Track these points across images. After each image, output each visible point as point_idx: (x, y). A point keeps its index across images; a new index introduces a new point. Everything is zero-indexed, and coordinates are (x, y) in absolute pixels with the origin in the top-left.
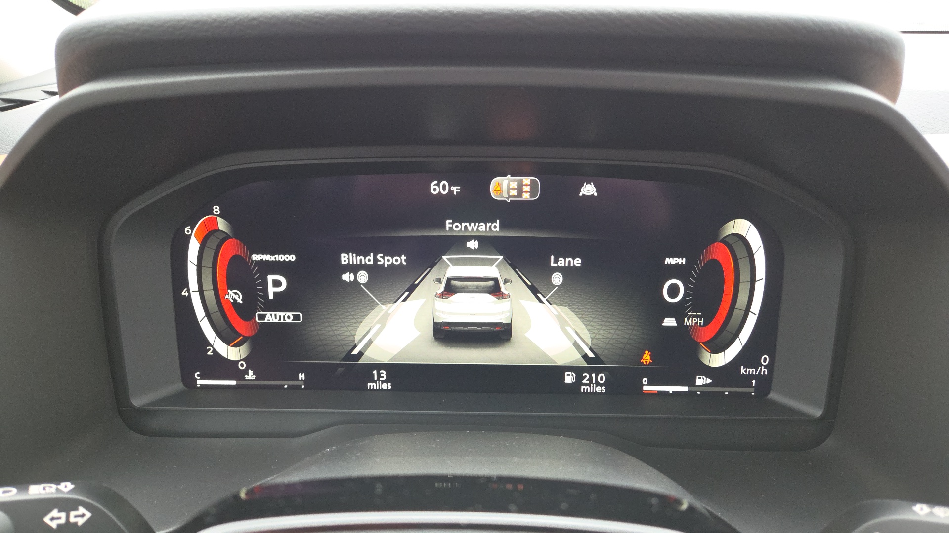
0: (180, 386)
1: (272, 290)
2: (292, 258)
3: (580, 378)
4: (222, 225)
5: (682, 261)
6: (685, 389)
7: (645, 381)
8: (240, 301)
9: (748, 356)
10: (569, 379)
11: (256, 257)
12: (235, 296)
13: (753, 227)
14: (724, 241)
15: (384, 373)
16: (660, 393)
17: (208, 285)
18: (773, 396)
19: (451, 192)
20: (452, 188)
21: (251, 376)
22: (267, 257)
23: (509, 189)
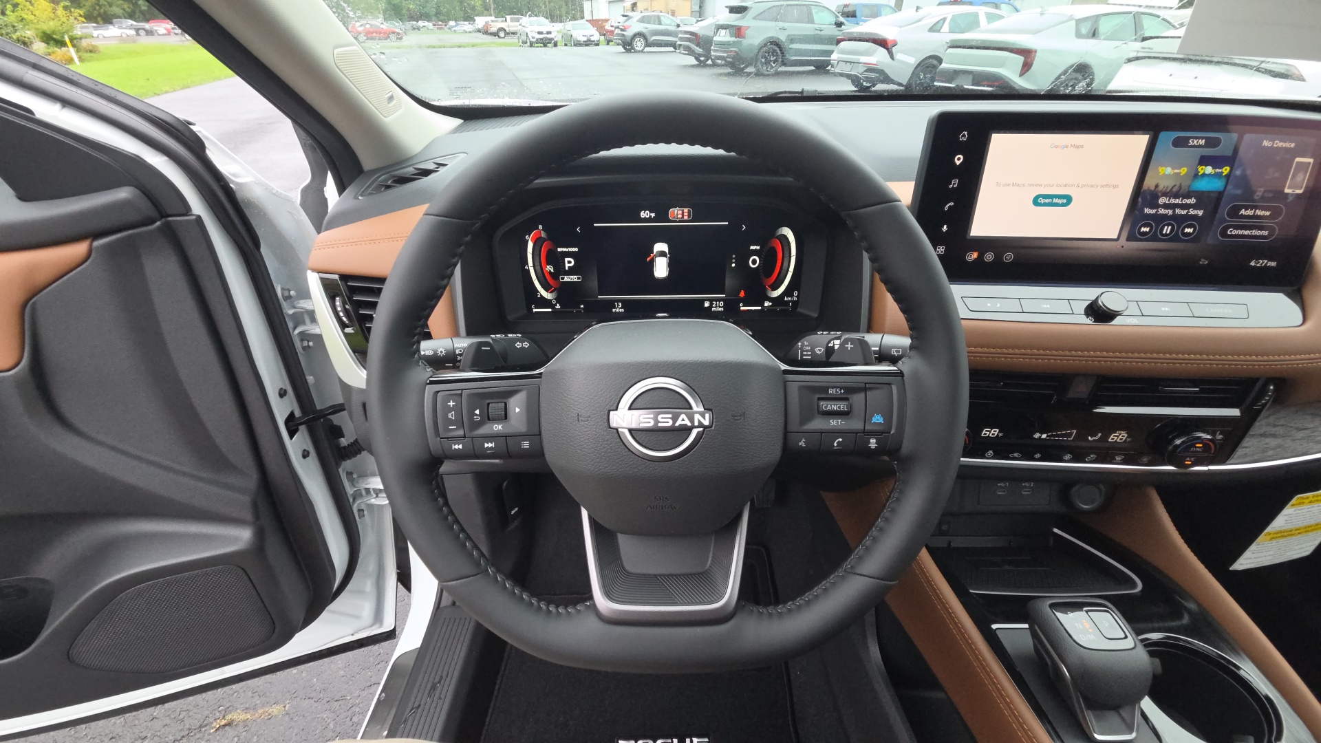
0: (525, 312)
1: (567, 265)
2: (576, 250)
3: (711, 304)
4: (543, 234)
5: (758, 248)
6: (760, 308)
7: (741, 305)
8: (552, 271)
9: (788, 292)
10: (707, 304)
11: (559, 250)
12: (550, 268)
13: (790, 231)
14: (777, 237)
15: (620, 304)
16: (748, 310)
17: (537, 264)
18: (799, 310)
19: (650, 216)
20: (651, 214)
21: (558, 307)
22: (564, 250)
23: (677, 214)
